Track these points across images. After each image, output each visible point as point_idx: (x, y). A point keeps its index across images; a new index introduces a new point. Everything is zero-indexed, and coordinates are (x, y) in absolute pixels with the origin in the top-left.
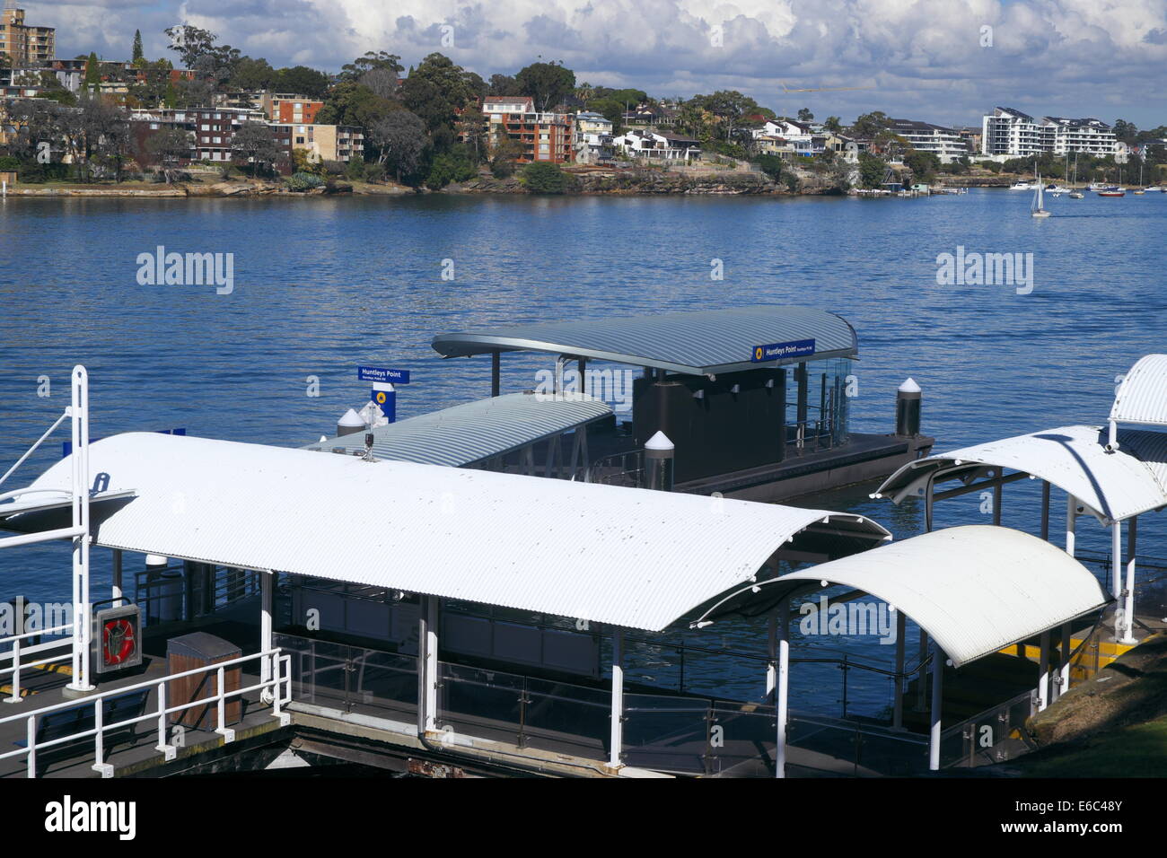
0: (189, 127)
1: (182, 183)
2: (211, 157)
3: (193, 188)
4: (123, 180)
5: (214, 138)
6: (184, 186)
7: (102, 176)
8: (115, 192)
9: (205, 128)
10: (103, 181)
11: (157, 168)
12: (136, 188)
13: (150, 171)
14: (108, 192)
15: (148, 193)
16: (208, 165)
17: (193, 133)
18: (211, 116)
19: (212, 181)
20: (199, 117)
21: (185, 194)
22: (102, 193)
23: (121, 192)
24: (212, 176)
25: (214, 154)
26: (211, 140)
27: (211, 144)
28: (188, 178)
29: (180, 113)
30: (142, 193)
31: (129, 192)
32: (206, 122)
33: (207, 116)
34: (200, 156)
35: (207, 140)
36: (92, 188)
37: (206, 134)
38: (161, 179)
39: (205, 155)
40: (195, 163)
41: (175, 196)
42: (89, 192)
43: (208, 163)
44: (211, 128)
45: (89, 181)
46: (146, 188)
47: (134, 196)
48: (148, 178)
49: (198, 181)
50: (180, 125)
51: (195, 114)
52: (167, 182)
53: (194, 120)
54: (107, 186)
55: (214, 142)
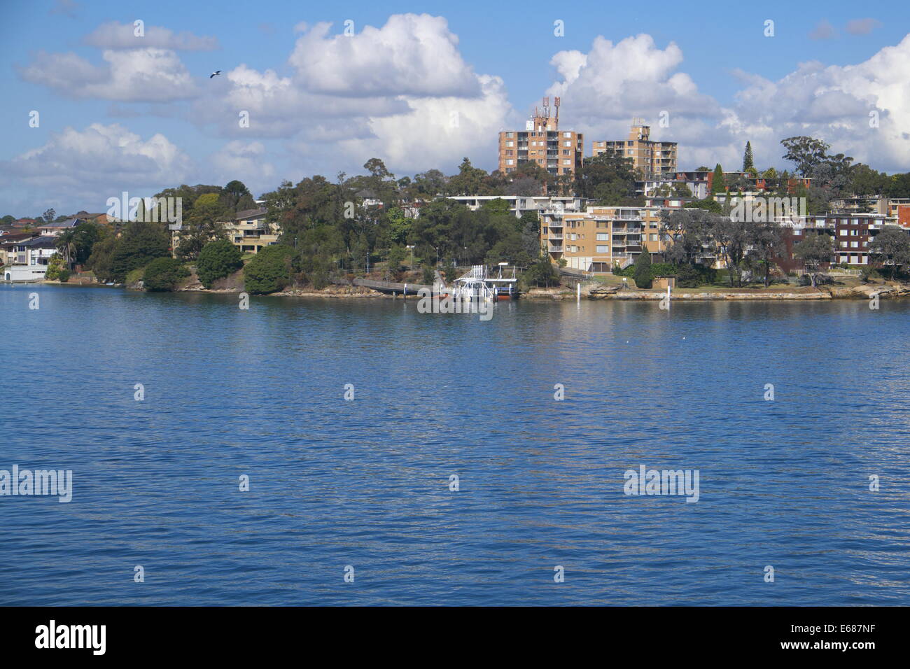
0: (829, 232)
1: (825, 286)
2: (849, 261)
3: (837, 290)
4: (770, 283)
5: (852, 243)
6: (828, 289)
7: (748, 280)
8: (766, 295)
9: (844, 233)
10: (751, 285)
11: (800, 272)
12: (784, 291)
13: (794, 275)
14: (759, 295)
15: (796, 296)
16: (846, 268)
17: (833, 238)
18: (849, 222)
19: (853, 284)
20: (838, 223)
21: (830, 297)
22: (754, 296)
23: (771, 296)
24: (852, 279)
25: (852, 257)
26: (849, 244)
27: (849, 248)
28: (830, 281)
29: (819, 219)
30: (790, 295)
31: (779, 295)
32: (844, 227)
33: (845, 222)
34: (838, 260)
35: (845, 244)
36: (744, 292)
37: (844, 239)
38: (806, 282)
39: (843, 259)
40: (834, 267)
41: (821, 299)
42: (741, 296)
43: (846, 266)
44: (849, 233)
45: (739, 285)
46: (794, 291)
47: (783, 299)
48: (792, 281)
49: (840, 283)
50: (821, 231)
51: (834, 220)
52: (813, 285)
53: (834, 225)
54: (756, 290)
55: (852, 246)
